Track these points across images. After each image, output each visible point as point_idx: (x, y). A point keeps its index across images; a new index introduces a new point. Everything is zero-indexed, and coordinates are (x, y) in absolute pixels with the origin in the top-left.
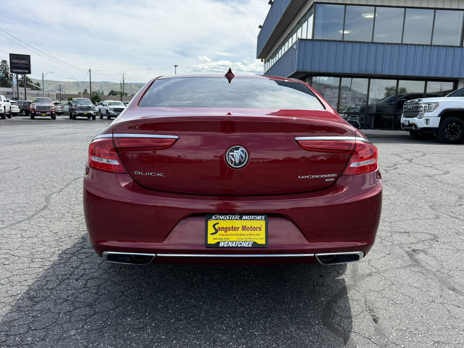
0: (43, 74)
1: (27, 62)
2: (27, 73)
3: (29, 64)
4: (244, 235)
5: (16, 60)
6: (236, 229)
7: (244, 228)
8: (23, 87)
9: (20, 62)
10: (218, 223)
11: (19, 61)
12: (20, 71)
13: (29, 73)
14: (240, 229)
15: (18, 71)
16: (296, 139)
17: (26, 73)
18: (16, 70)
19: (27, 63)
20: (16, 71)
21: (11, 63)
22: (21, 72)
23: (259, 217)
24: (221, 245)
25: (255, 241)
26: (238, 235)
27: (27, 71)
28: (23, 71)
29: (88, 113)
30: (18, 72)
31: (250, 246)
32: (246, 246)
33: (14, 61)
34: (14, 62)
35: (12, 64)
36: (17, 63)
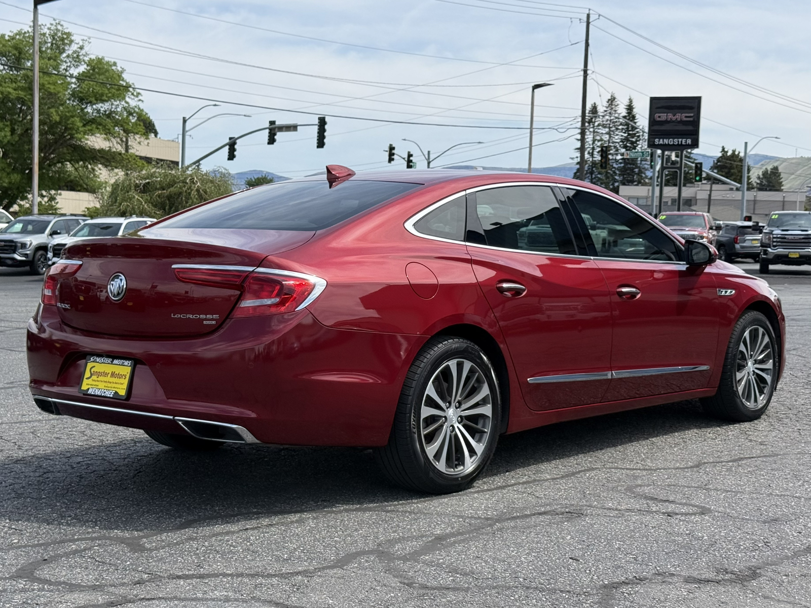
0: (746, 143)
1: (692, 115)
2: (689, 145)
3: (696, 123)
4: (110, 383)
5: (665, 113)
6: (106, 374)
7: (113, 375)
8: (675, 185)
9: (674, 118)
10: (94, 367)
11: (670, 116)
12: (670, 141)
13: (695, 144)
14: (109, 375)
15: (666, 141)
16: (174, 266)
17: (686, 145)
18: (661, 140)
19: (692, 119)
20: (661, 142)
21: (652, 122)
22: (673, 145)
23: (126, 363)
24: (89, 392)
25: (117, 390)
26: (106, 382)
27: (689, 141)
28: (680, 140)
29: (801, 254)
30: (666, 145)
31: (111, 396)
32: (109, 396)
33: (659, 117)
34: (658, 119)
35: (652, 126)
36: (666, 122)
